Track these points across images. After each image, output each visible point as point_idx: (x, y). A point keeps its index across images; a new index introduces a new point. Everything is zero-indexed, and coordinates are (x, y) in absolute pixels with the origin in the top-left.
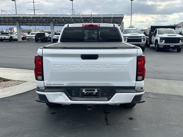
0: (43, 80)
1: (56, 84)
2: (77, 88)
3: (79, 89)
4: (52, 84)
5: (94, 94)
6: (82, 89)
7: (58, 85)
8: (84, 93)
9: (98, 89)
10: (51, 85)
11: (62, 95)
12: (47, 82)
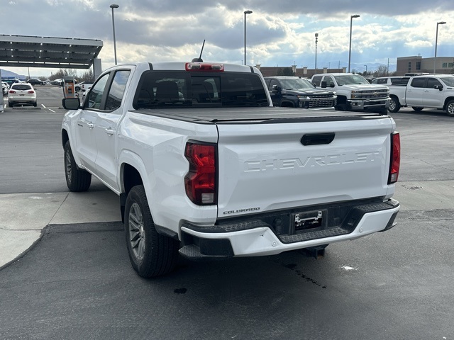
0: (215, 202)
1: (244, 210)
2: (284, 214)
3: (288, 215)
4: (235, 211)
5: (314, 222)
6: (293, 214)
7: (248, 212)
8: (296, 223)
9: (324, 210)
10: (232, 214)
11: (266, 234)
12: (225, 207)
